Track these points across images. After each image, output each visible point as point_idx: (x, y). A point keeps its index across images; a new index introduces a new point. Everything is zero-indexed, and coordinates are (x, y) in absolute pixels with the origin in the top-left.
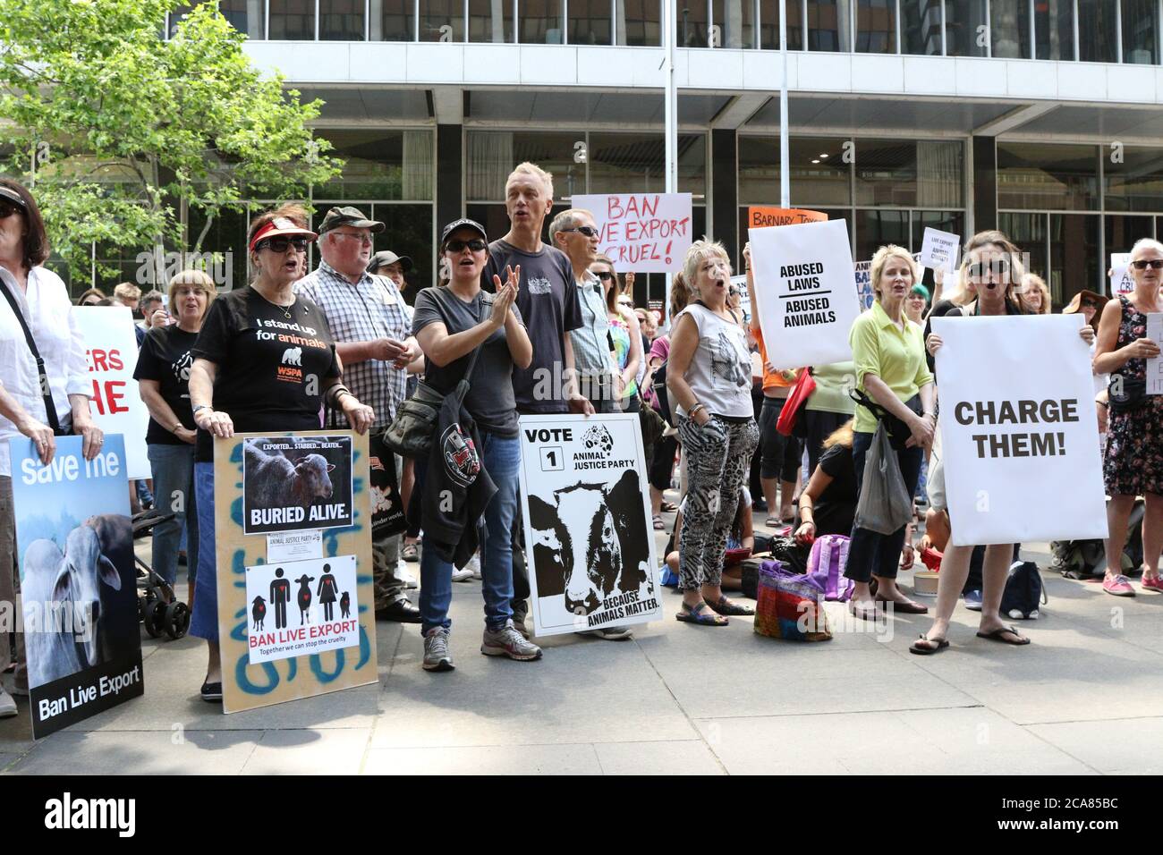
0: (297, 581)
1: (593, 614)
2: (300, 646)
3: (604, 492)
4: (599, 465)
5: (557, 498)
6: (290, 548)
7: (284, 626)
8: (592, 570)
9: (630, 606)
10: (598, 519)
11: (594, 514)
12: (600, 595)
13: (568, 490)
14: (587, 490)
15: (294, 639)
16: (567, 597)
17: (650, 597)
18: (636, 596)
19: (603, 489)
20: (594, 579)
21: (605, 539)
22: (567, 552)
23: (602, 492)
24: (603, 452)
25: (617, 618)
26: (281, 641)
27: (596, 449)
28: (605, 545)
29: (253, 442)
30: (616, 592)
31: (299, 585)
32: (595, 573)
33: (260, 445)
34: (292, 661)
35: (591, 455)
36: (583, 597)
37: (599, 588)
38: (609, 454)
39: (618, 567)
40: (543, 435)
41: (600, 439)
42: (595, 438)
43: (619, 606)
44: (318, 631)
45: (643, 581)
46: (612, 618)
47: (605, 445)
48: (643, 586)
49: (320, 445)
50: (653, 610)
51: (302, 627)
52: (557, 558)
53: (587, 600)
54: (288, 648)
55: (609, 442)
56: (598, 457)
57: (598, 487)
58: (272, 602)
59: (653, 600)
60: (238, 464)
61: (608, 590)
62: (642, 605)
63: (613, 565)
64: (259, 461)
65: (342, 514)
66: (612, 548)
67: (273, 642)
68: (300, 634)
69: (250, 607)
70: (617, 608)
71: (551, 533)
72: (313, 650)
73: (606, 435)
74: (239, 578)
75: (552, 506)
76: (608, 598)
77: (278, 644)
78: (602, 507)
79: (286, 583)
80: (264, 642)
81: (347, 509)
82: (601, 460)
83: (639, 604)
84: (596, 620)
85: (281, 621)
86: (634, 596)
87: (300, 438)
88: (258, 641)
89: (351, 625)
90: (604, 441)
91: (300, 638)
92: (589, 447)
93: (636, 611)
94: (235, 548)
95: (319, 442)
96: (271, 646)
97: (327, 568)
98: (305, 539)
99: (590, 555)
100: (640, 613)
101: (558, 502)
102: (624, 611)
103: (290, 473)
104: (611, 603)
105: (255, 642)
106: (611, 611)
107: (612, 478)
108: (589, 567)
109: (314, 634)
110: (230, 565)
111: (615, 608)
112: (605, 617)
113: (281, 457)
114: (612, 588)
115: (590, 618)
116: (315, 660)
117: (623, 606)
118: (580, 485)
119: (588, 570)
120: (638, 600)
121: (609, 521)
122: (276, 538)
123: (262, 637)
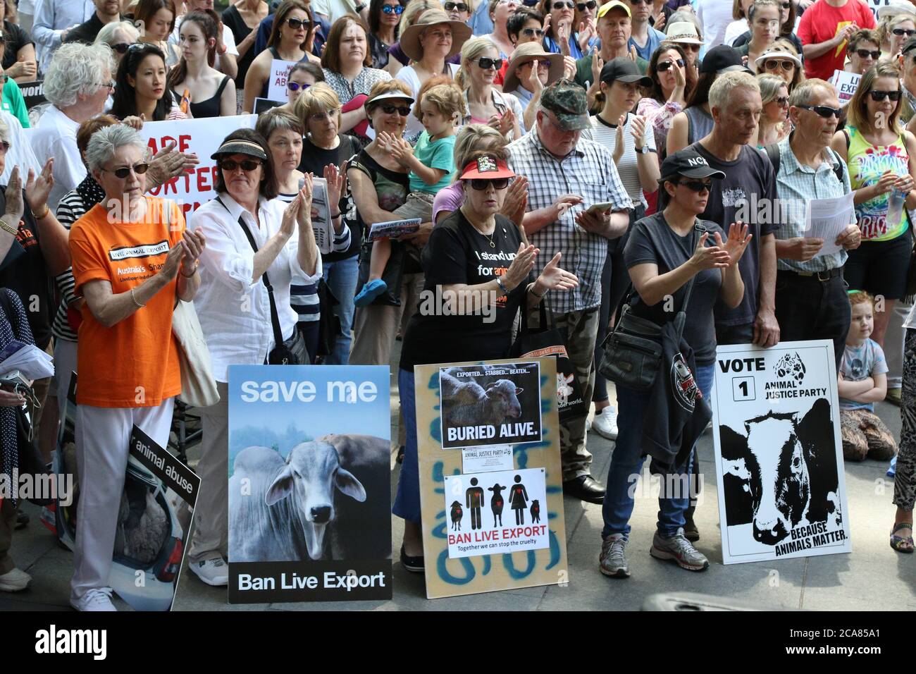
0: (490, 489)
1: (780, 544)
2: (493, 546)
3: (795, 422)
4: (790, 394)
5: (748, 428)
6: (483, 460)
7: (479, 527)
8: (780, 500)
9: (818, 537)
10: (788, 449)
11: (784, 444)
12: (788, 525)
13: (758, 420)
14: (777, 420)
15: (488, 539)
16: (755, 527)
17: (838, 528)
18: (824, 527)
19: (794, 418)
20: (781, 509)
21: (793, 469)
22: (756, 482)
23: (793, 421)
24: (795, 380)
25: (804, 548)
26: (477, 541)
27: (788, 378)
28: (794, 475)
29: (448, 371)
30: (804, 522)
31: (492, 493)
32: (783, 503)
33: (453, 374)
34: (487, 559)
35: (783, 385)
36: (771, 527)
37: (786, 517)
38: (800, 383)
39: (806, 497)
40: (736, 365)
41: (792, 368)
42: (787, 366)
43: (807, 537)
44: (510, 533)
45: (832, 511)
46: (800, 548)
47: (797, 373)
48: (832, 517)
49: (509, 371)
50: (841, 542)
51: (495, 529)
52: (746, 488)
53: (775, 529)
54: (482, 547)
55: (801, 371)
56: (789, 385)
57: (788, 416)
58: (468, 506)
59: (842, 532)
60: (436, 390)
61: (796, 520)
62: (830, 536)
63: (801, 495)
64: (454, 387)
65: (531, 431)
66: (801, 478)
67: (470, 541)
68: (494, 535)
69: (449, 510)
70: (804, 539)
71: (741, 462)
72: (506, 550)
73: (799, 363)
74: (438, 485)
75: (743, 436)
76: (795, 528)
77: (473, 543)
78: (792, 436)
79: (480, 490)
80: (461, 540)
81: (536, 427)
82: (792, 389)
83: (827, 535)
84: (784, 550)
85: (476, 523)
86: (822, 526)
87: (490, 367)
88: (456, 539)
89: (541, 530)
90: (796, 369)
91: (494, 539)
92: (781, 376)
93: (824, 542)
94: (435, 460)
95: (507, 369)
96: (468, 544)
97: (518, 478)
98: (497, 453)
99: (779, 484)
100: (827, 544)
101: (749, 432)
102: (811, 541)
103: (481, 396)
104: (798, 533)
105: (453, 540)
106: (798, 542)
107: (802, 407)
108: (777, 497)
109: (506, 536)
110: (430, 475)
111: (802, 538)
112: (792, 547)
113: (473, 383)
114: (800, 519)
115: (777, 547)
116: (507, 558)
117: (811, 537)
118: (771, 415)
119: (777, 500)
120: (825, 531)
121: (798, 451)
122: (470, 452)
123: (459, 536)
